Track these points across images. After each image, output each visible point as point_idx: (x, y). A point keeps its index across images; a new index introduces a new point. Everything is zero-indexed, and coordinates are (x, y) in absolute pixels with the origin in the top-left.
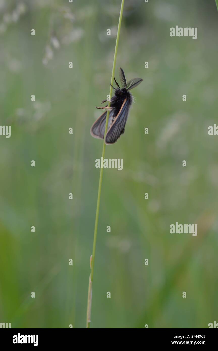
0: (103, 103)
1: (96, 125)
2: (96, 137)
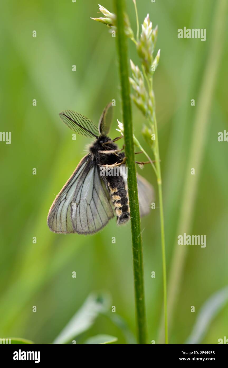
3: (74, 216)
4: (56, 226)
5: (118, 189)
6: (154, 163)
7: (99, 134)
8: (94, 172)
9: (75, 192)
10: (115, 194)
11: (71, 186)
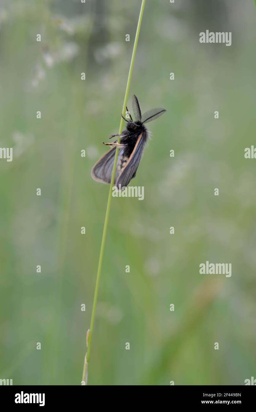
0: (111, 138)
1: (99, 165)
2: (98, 180)
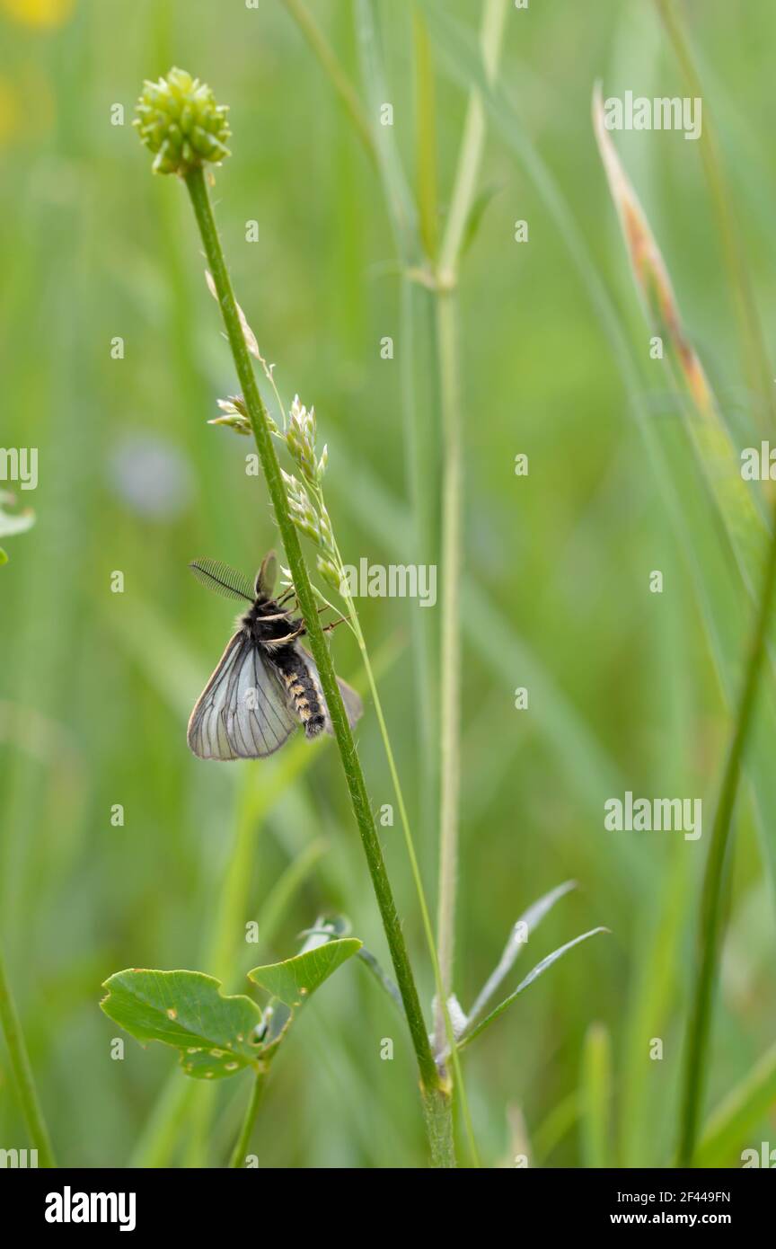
3: (230, 731)
4: (203, 748)
5: (299, 675)
6: (349, 619)
7: (257, 596)
8: (254, 657)
9: (227, 692)
10: (295, 683)
11: (219, 683)
